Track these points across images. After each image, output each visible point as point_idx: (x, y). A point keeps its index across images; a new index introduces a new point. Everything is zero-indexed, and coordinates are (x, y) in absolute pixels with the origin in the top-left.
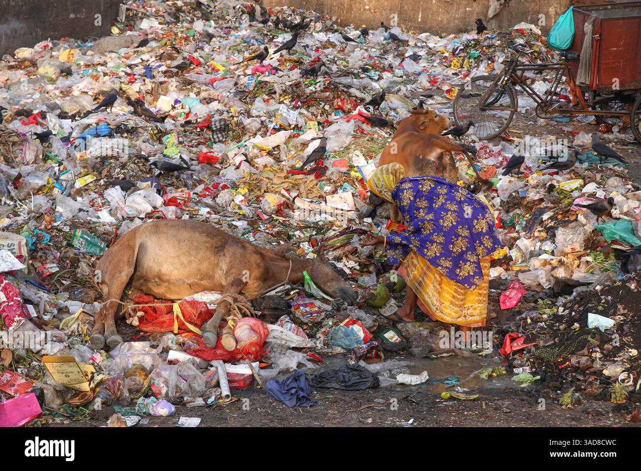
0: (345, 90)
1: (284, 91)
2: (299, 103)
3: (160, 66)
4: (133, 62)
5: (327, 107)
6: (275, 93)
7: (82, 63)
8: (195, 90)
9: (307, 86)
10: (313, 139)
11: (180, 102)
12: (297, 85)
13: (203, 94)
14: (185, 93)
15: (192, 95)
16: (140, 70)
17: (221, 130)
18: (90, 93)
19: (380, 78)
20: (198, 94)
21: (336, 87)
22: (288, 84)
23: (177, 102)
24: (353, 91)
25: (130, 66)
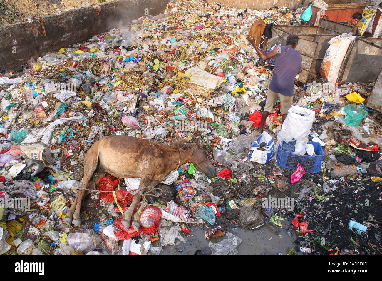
0: (227, 35)
1: (205, 36)
2: (210, 40)
3: (168, 26)
4: (160, 25)
5: (220, 42)
6: (202, 36)
7: (145, 25)
8: (175, 35)
9: (213, 34)
10: (211, 60)
11: (169, 40)
12: (209, 34)
13: (178, 37)
14: (172, 37)
15: (174, 37)
16: (161, 28)
17: (177, 55)
18: (142, 38)
19: (240, 28)
20: (176, 37)
21: (223, 34)
22: (206, 33)
23: (168, 41)
24: (229, 36)
25: (159, 26)
